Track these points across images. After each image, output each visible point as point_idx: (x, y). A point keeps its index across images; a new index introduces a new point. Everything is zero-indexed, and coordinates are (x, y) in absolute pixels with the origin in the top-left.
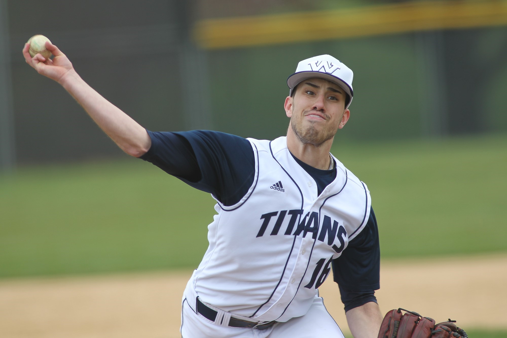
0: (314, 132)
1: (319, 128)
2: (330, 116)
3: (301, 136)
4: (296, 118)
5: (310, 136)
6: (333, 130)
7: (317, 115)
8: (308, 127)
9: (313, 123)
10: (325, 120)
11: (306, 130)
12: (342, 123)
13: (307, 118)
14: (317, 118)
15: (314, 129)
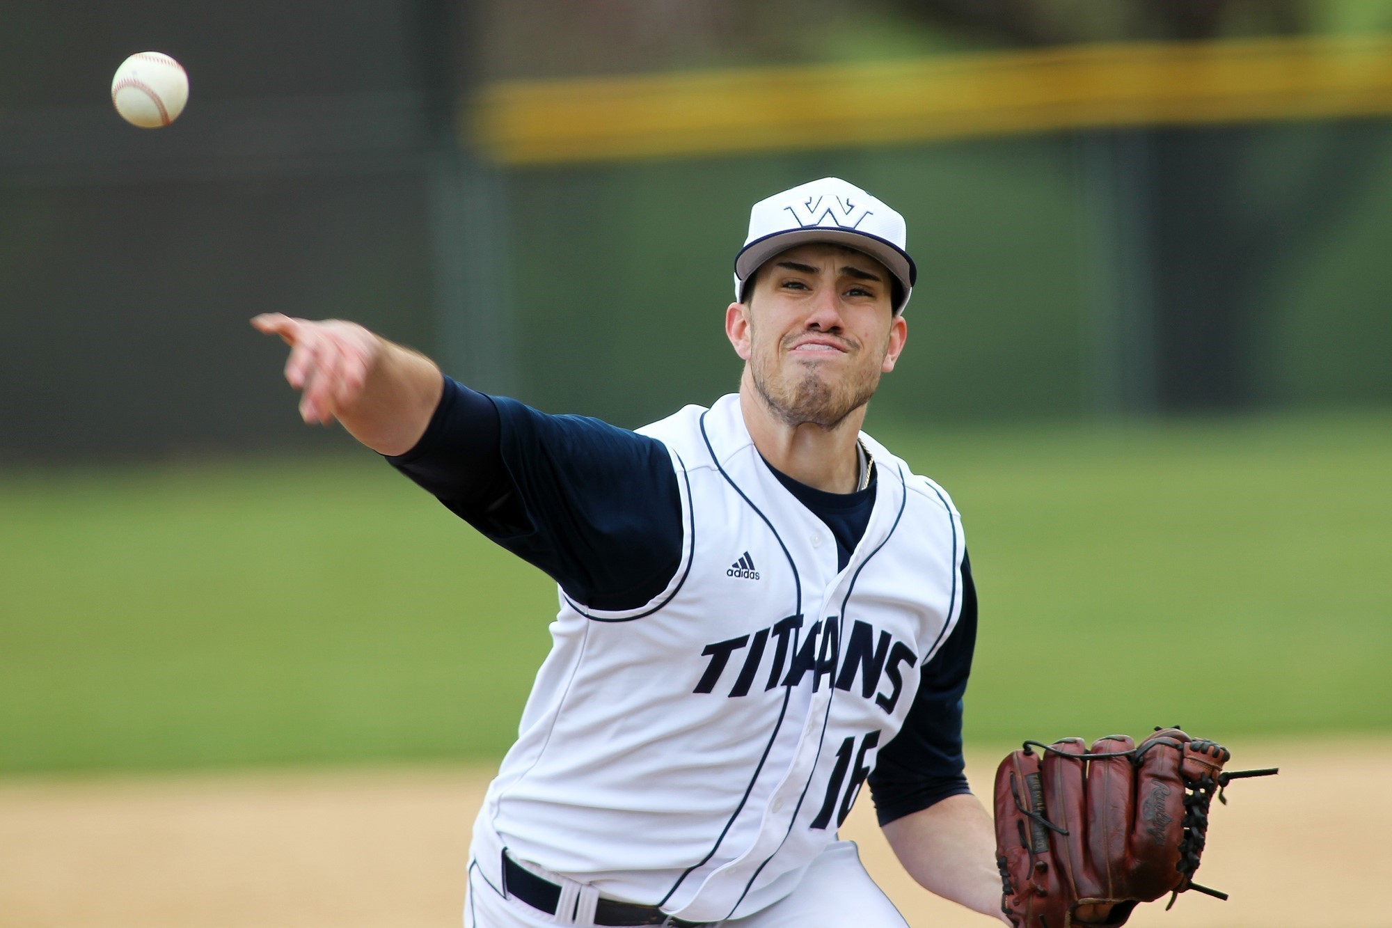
0: (819, 391)
1: (830, 379)
2: (858, 342)
3: (785, 408)
4: (763, 362)
5: (809, 404)
6: (872, 380)
7: (824, 344)
8: (802, 379)
9: (814, 367)
10: (845, 354)
11: (796, 387)
12: (889, 356)
13: (798, 355)
14: (824, 353)
15: (817, 381)
